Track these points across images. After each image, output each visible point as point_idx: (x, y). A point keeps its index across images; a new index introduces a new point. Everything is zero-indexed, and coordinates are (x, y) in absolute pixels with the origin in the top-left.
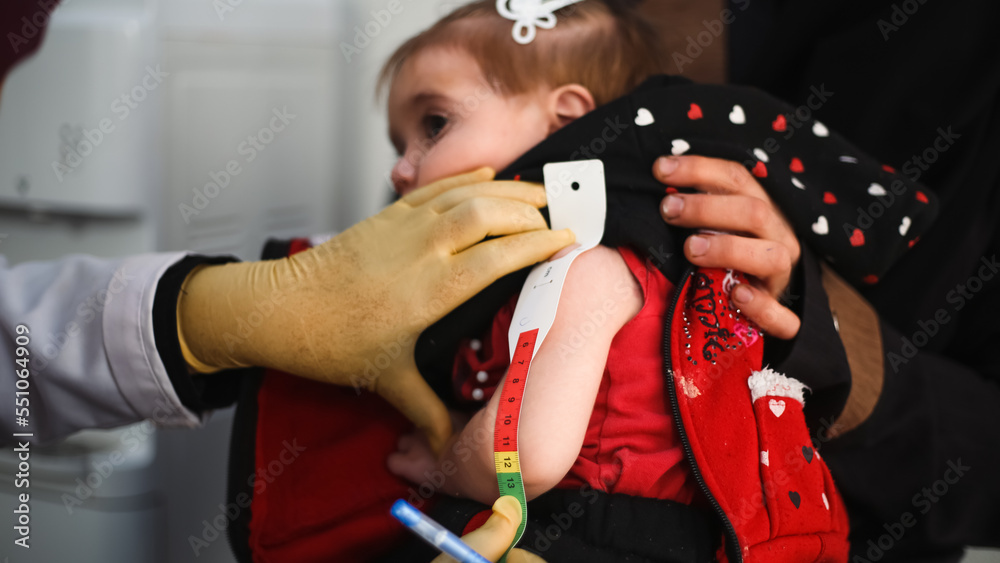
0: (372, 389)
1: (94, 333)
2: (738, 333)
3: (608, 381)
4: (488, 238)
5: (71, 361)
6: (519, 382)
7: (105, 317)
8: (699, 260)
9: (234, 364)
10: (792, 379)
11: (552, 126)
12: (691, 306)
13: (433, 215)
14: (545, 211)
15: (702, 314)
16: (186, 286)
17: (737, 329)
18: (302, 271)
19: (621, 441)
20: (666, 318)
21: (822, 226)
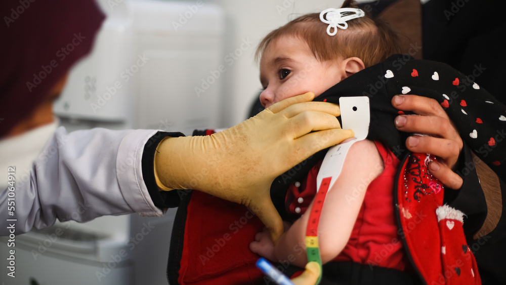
0: (247, 205)
1: (112, 168)
2: (431, 187)
3: (365, 207)
4: (313, 132)
5: (99, 183)
6: (321, 202)
7: (117, 162)
8: (414, 149)
9: (181, 188)
10: (458, 211)
11: (343, 77)
12: (409, 172)
13: (286, 119)
14: (339, 118)
15: (414, 177)
16: (158, 149)
17: (431, 185)
18: (218, 143)
19: (370, 238)
20: (395, 177)
21: (474, 135)
